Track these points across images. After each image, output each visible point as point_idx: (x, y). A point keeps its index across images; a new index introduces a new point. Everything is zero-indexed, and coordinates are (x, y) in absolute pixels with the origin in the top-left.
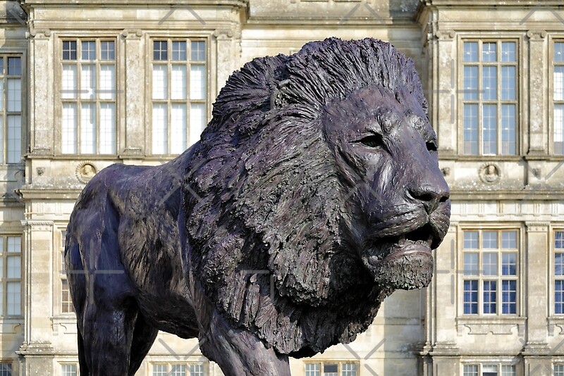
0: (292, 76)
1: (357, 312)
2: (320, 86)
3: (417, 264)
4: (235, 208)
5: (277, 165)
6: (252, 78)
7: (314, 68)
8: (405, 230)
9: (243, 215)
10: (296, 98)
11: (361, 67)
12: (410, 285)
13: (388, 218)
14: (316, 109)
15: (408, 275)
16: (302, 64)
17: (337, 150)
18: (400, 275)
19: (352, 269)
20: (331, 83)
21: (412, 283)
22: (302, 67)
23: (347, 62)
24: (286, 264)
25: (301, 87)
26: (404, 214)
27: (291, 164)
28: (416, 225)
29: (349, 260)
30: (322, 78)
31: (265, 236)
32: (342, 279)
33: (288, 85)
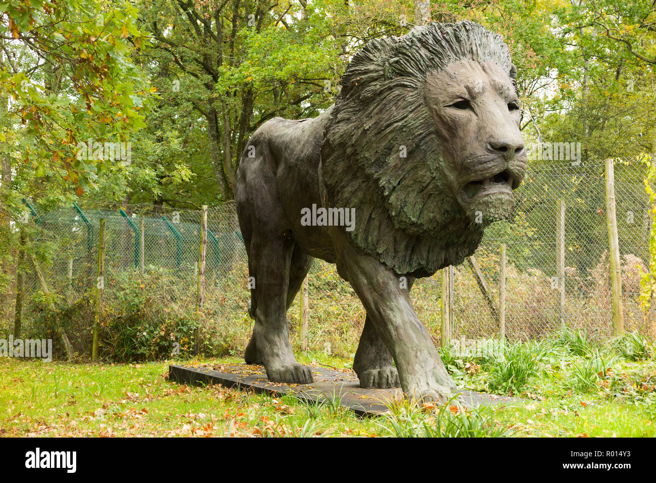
0: (400, 55)
1: (462, 240)
2: (422, 62)
3: (499, 202)
4: (357, 160)
5: (388, 126)
6: (371, 55)
7: (417, 49)
8: (487, 175)
9: (363, 165)
10: (403, 72)
11: (456, 46)
12: (495, 218)
13: (474, 166)
14: (419, 81)
15: (492, 210)
16: (408, 45)
17: (434, 113)
18: (486, 210)
19: (451, 206)
20: (431, 60)
21: (496, 216)
22: (408, 48)
23: (444, 43)
24: (399, 203)
25: (407, 63)
26: (486, 162)
27: (400, 124)
28: (496, 170)
29: (448, 199)
30: (424, 56)
31: (381, 181)
32: (444, 214)
33: (397, 62)
